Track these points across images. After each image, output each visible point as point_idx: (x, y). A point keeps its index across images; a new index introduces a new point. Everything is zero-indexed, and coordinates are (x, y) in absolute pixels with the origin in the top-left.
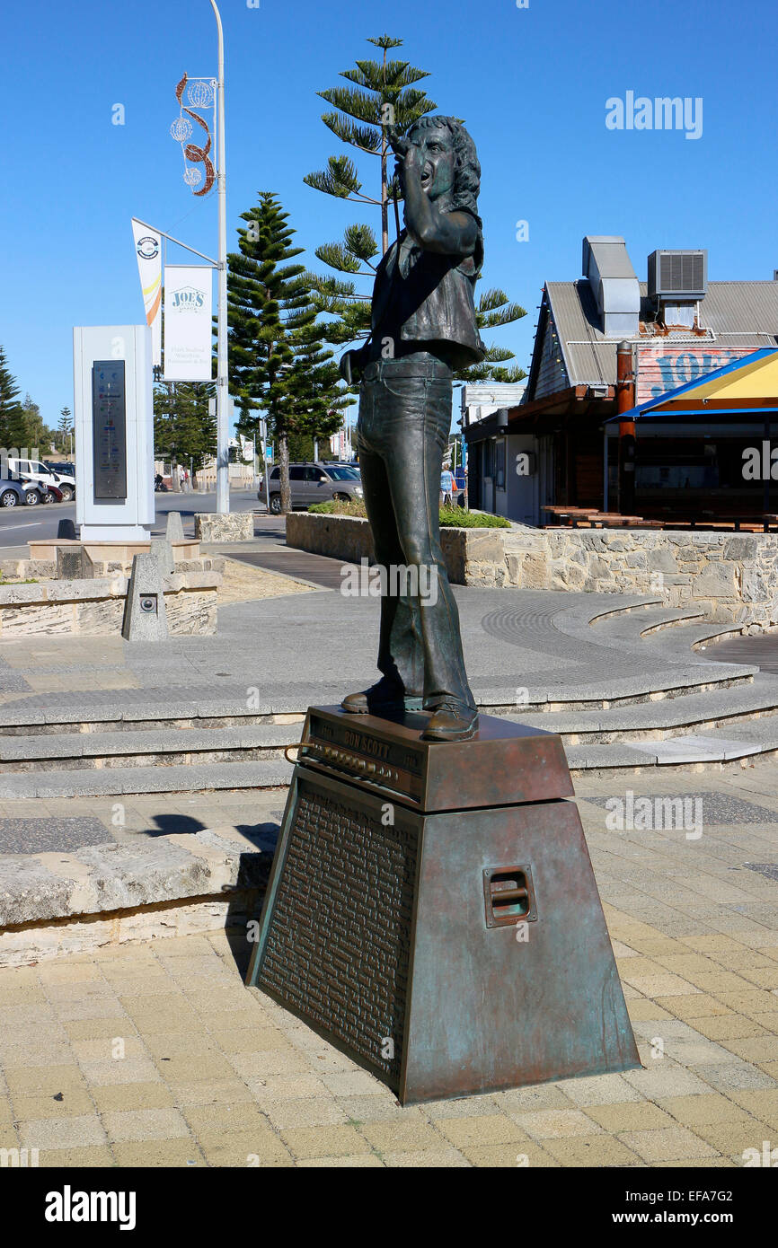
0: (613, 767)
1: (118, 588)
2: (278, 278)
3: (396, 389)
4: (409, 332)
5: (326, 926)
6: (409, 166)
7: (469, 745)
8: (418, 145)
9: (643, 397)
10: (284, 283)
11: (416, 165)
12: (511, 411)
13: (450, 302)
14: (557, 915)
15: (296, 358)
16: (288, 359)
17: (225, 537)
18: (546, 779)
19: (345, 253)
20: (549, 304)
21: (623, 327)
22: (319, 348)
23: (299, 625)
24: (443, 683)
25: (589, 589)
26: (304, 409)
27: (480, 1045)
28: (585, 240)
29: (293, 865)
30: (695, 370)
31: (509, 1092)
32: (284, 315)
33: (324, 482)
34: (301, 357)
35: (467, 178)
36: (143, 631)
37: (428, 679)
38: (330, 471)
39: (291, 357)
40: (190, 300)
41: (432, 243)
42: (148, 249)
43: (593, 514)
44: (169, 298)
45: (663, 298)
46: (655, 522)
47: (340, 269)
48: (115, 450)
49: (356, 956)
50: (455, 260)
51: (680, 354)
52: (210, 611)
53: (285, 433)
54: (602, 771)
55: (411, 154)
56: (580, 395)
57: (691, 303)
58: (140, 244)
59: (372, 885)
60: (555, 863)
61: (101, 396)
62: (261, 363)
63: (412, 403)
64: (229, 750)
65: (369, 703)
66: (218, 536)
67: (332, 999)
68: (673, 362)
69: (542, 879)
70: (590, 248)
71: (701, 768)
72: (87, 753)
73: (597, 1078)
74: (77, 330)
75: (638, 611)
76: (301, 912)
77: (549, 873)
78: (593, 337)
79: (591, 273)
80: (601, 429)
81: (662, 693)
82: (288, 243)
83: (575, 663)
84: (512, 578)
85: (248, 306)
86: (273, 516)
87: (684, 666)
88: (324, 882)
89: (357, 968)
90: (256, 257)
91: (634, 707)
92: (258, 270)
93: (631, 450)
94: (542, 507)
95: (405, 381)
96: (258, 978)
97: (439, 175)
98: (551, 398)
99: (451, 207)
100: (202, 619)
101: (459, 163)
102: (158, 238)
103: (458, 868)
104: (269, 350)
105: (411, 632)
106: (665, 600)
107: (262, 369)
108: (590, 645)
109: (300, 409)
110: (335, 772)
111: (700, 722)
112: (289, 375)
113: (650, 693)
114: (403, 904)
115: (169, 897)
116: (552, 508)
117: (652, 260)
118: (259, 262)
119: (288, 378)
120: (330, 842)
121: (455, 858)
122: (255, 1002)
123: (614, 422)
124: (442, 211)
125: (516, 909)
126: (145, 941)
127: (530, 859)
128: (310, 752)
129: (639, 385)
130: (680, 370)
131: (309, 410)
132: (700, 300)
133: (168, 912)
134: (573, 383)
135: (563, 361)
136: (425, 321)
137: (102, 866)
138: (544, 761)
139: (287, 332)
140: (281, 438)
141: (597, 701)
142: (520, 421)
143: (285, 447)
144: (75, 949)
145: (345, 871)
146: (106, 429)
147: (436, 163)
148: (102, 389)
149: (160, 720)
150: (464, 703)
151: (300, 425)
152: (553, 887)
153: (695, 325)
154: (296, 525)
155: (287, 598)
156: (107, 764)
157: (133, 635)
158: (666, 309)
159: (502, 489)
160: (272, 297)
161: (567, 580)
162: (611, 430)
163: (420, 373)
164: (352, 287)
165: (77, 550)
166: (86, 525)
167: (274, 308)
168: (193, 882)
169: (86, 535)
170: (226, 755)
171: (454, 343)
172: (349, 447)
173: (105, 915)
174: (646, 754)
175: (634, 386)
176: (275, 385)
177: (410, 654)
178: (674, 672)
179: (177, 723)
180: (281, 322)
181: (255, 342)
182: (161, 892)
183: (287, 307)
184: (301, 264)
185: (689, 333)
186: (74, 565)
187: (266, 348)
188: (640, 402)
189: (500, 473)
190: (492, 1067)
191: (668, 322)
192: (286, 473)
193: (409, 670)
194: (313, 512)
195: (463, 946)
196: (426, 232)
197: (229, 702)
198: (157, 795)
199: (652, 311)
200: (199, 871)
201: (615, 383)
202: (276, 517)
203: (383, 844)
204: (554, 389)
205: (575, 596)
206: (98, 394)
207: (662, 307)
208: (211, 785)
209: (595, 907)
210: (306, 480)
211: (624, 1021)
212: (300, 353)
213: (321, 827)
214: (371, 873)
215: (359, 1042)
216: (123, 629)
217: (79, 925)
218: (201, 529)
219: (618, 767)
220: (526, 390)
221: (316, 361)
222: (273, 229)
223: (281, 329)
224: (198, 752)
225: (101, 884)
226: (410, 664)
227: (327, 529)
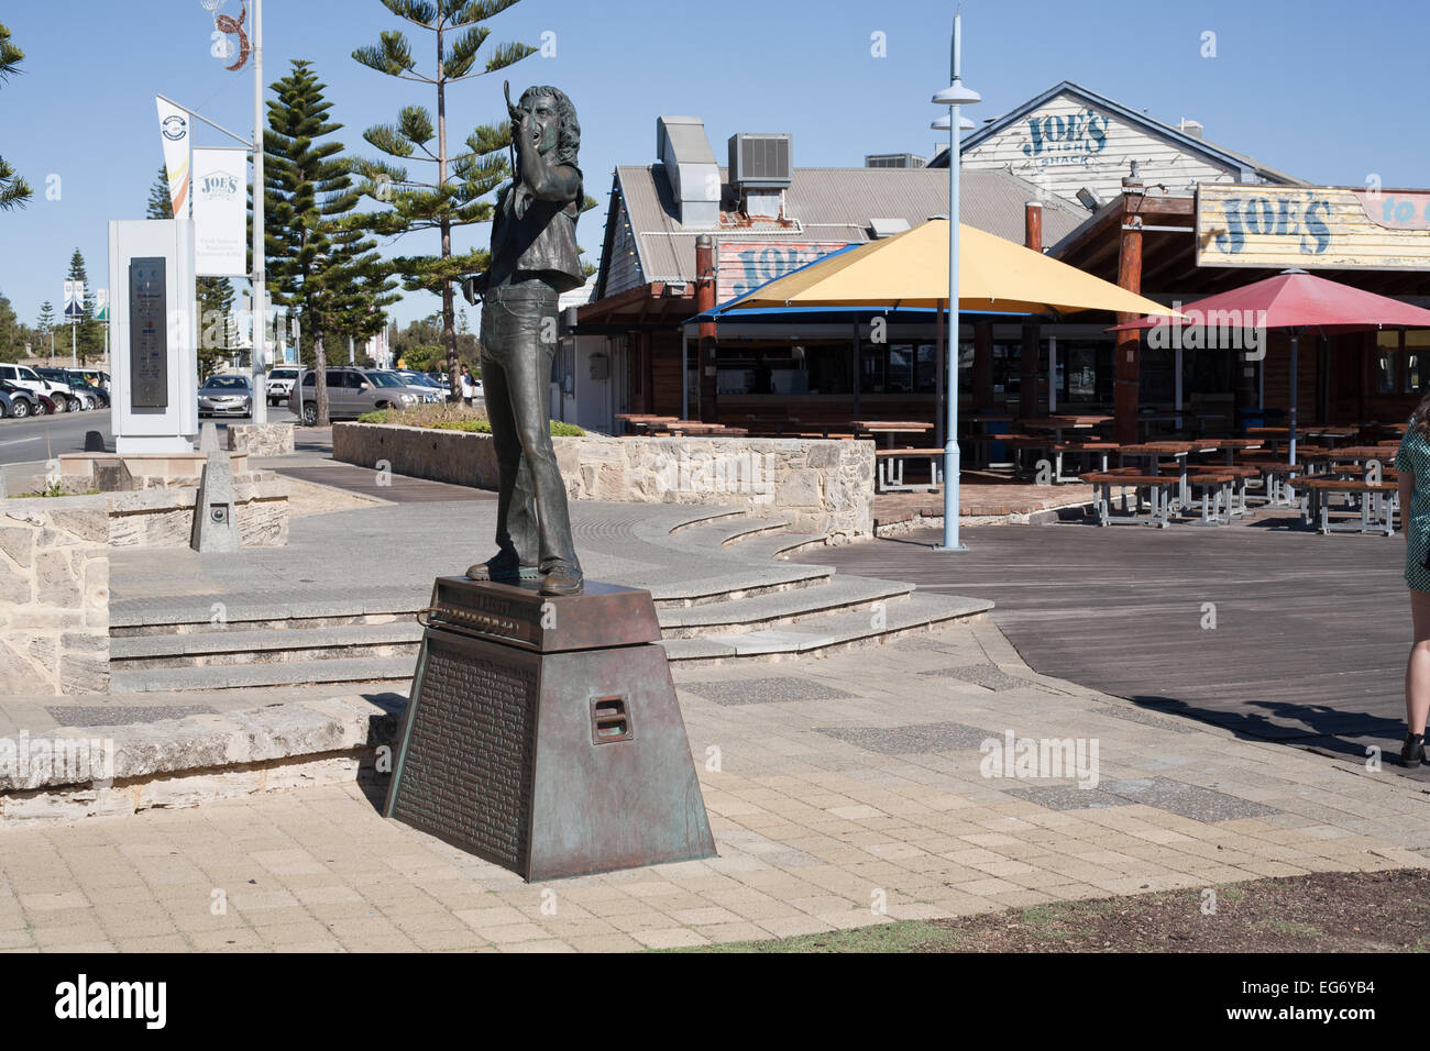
0: (695, 659)
1: (186, 498)
2: (314, 158)
3: (513, 309)
4: (524, 263)
5: (457, 757)
6: (524, 130)
7: (577, 599)
8: (529, 111)
9: (725, 295)
10: (320, 163)
11: (530, 129)
12: (580, 309)
13: (557, 239)
14: (649, 735)
15: (334, 247)
16: (324, 249)
17: (263, 450)
18: (639, 626)
19: (396, 136)
20: (620, 190)
21: (702, 215)
22: (361, 236)
23: (371, 536)
24: (555, 550)
25: (669, 500)
26: (343, 305)
27: (589, 837)
28: (660, 120)
29: (425, 712)
30: (780, 266)
31: (611, 873)
32: (320, 199)
33: (365, 389)
34: (340, 247)
35: (569, 137)
36: (214, 542)
37: (543, 548)
38: (372, 377)
39: (328, 246)
40: (222, 186)
41: (545, 194)
42: (175, 129)
43: (672, 422)
44: (198, 185)
45: (746, 185)
46: (737, 429)
47: (392, 153)
48: (155, 355)
49: (485, 777)
50: (561, 205)
51: (764, 249)
52: (281, 522)
53: (321, 333)
54: (684, 662)
55: (526, 120)
56: (656, 292)
57: (776, 191)
58: (165, 123)
59: (497, 717)
60: (648, 694)
61: (139, 296)
62: (293, 254)
63: (527, 321)
64: (325, 648)
65: (490, 571)
66: (255, 450)
67: (463, 814)
68: (756, 257)
69: (637, 706)
70: (665, 129)
71: (777, 657)
72: (189, 651)
73: (683, 863)
74: (113, 224)
75: (722, 521)
76: (434, 750)
77: (643, 702)
78: (669, 227)
79: (666, 158)
80: (679, 329)
81: (741, 592)
82: (325, 117)
83: (657, 567)
84: (588, 489)
85: (277, 187)
86: (307, 428)
87: (764, 568)
88: (454, 722)
89: (485, 786)
90: (289, 133)
91: (715, 605)
92: (291, 147)
93: (713, 353)
94: (616, 416)
95: (521, 303)
96: (394, 810)
97: (547, 134)
98: (622, 296)
99: (557, 161)
100: (273, 530)
101: (563, 125)
102: (186, 117)
103: (570, 697)
104: (303, 238)
105: (525, 512)
106: (748, 510)
107: (295, 260)
108: (671, 551)
109: (340, 306)
110: (463, 630)
111: (777, 618)
112: (325, 267)
113: (730, 592)
114: (525, 728)
115: (309, 751)
116: (627, 416)
117: (733, 143)
118: (292, 139)
119: (324, 270)
120: (458, 688)
121: (568, 689)
122: (392, 828)
123: (695, 321)
124: (550, 164)
125: (616, 731)
126: (287, 789)
127: (627, 689)
128: (439, 615)
129: (720, 282)
130: (764, 266)
131: (348, 307)
132: (786, 188)
133: (307, 765)
134: (649, 279)
135: (636, 254)
136: (537, 254)
137: (250, 724)
138: (637, 612)
139: (323, 217)
140: (316, 339)
141: (679, 599)
142: (590, 321)
143: (322, 349)
144: (230, 794)
145: (473, 709)
146: (145, 331)
147: (544, 125)
148: (140, 288)
149: (254, 621)
150: (573, 567)
151: (339, 324)
152: (646, 713)
153: (781, 215)
154: (345, 436)
155: (350, 512)
156: (208, 662)
157: (203, 548)
158: (749, 198)
159: (570, 396)
160: (306, 178)
161: (645, 490)
162: (690, 331)
163: (533, 297)
164: (405, 173)
165: (115, 464)
166: (122, 436)
167: (308, 191)
168: (329, 737)
169: (124, 448)
170: (323, 652)
171: (561, 272)
172: (387, 348)
173: (255, 766)
174: (724, 646)
175: (715, 282)
176: (309, 278)
177: (524, 529)
178: (753, 573)
179: (270, 624)
180: (317, 206)
181: (287, 229)
182: (303, 745)
183: (322, 189)
184: (340, 141)
185: (774, 225)
186: (112, 478)
187: (299, 236)
188: (721, 300)
189: (569, 378)
190: (599, 854)
191: (751, 212)
192: (322, 379)
193: (523, 544)
194: (364, 421)
195: (575, 759)
196: (539, 185)
197: (320, 604)
198: (262, 688)
199: (733, 200)
200: (334, 729)
201: (694, 280)
202: (311, 429)
203: (507, 684)
204: (627, 284)
205: (654, 506)
206: (136, 293)
207: (745, 195)
208: (312, 678)
209: (679, 729)
210: (344, 386)
211: (704, 820)
212: (338, 241)
213: (449, 676)
214: (496, 708)
215: (489, 844)
216: (191, 541)
217: (233, 774)
218: (236, 441)
219: (699, 658)
220: (596, 285)
221: (356, 251)
222: (307, 101)
223: (316, 213)
224: (295, 650)
225: (252, 737)
226: (523, 540)
227: (382, 441)
